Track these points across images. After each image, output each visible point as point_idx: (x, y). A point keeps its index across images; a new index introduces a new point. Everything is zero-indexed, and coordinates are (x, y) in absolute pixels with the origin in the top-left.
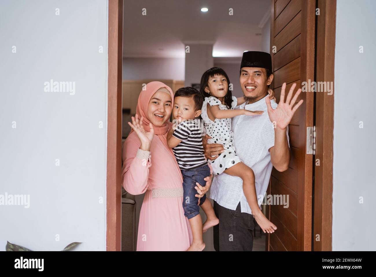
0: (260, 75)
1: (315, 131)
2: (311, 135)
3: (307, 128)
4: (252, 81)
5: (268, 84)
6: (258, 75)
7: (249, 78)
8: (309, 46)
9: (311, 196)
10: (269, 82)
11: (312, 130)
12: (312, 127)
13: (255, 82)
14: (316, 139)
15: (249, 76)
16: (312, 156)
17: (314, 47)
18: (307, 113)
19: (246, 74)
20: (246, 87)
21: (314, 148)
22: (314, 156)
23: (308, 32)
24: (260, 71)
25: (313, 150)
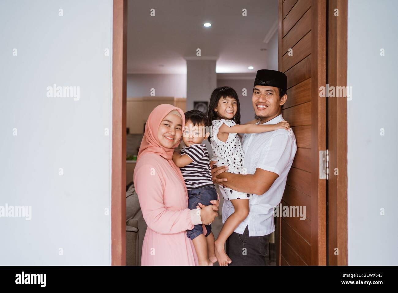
0: (272, 94)
1: (328, 155)
2: (324, 159)
3: (320, 152)
4: (263, 99)
5: (281, 105)
6: (270, 94)
7: (260, 97)
8: (320, 67)
9: (325, 223)
10: (282, 103)
11: (325, 154)
12: (324, 150)
13: (266, 101)
14: (329, 163)
15: (261, 95)
16: (326, 181)
17: (325, 68)
18: (319, 137)
19: (258, 93)
20: (257, 106)
21: (327, 173)
22: (327, 181)
23: (319, 52)
24: (273, 90)
25: (326, 174)
